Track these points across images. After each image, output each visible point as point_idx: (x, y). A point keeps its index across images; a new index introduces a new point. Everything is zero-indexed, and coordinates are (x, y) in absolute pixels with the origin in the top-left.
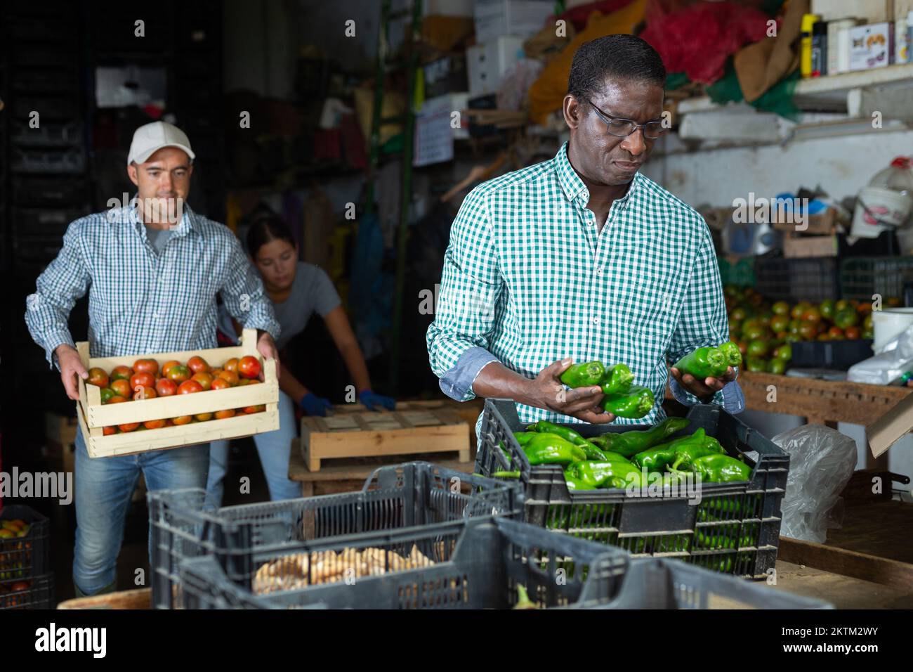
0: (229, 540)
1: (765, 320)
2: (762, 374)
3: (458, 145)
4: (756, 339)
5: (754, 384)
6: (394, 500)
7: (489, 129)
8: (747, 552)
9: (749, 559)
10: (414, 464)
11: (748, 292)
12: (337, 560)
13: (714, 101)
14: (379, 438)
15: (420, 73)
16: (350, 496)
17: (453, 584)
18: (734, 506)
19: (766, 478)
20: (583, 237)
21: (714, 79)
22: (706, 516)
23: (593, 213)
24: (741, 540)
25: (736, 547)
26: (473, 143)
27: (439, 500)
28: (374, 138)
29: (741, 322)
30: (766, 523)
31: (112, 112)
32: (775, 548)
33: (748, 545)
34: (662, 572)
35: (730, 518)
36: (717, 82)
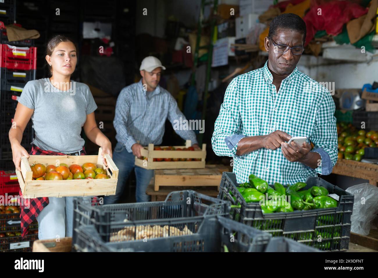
0: (101, 219)
1: (355, 138)
2: (350, 161)
3: (230, 59)
4: (350, 145)
5: (347, 165)
6: (178, 206)
7: (243, 52)
8: (337, 239)
9: (338, 243)
10: (188, 191)
11: (349, 126)
12: (150, 230)
13: (337, 43)
14: (184, 179)
15: (216, 28)
16: (160, 203)
17: (198, 243)
18: (331, 219)
19: (344, 206)
20: (270, 95)
21: (338, 33)
22: (320, 223)
23: (275, 86)
24: (334, 234)
25: (332, 237)
26: (237, 58)
27: (197, 207)
28: (196, 55)
29: (345, 138)
30: (345, 226)
31: (89, 40)
32: (348, 237)
33: (337, 236)
34: (285, 244)
35: (329, 224)
36: (338, 35)
